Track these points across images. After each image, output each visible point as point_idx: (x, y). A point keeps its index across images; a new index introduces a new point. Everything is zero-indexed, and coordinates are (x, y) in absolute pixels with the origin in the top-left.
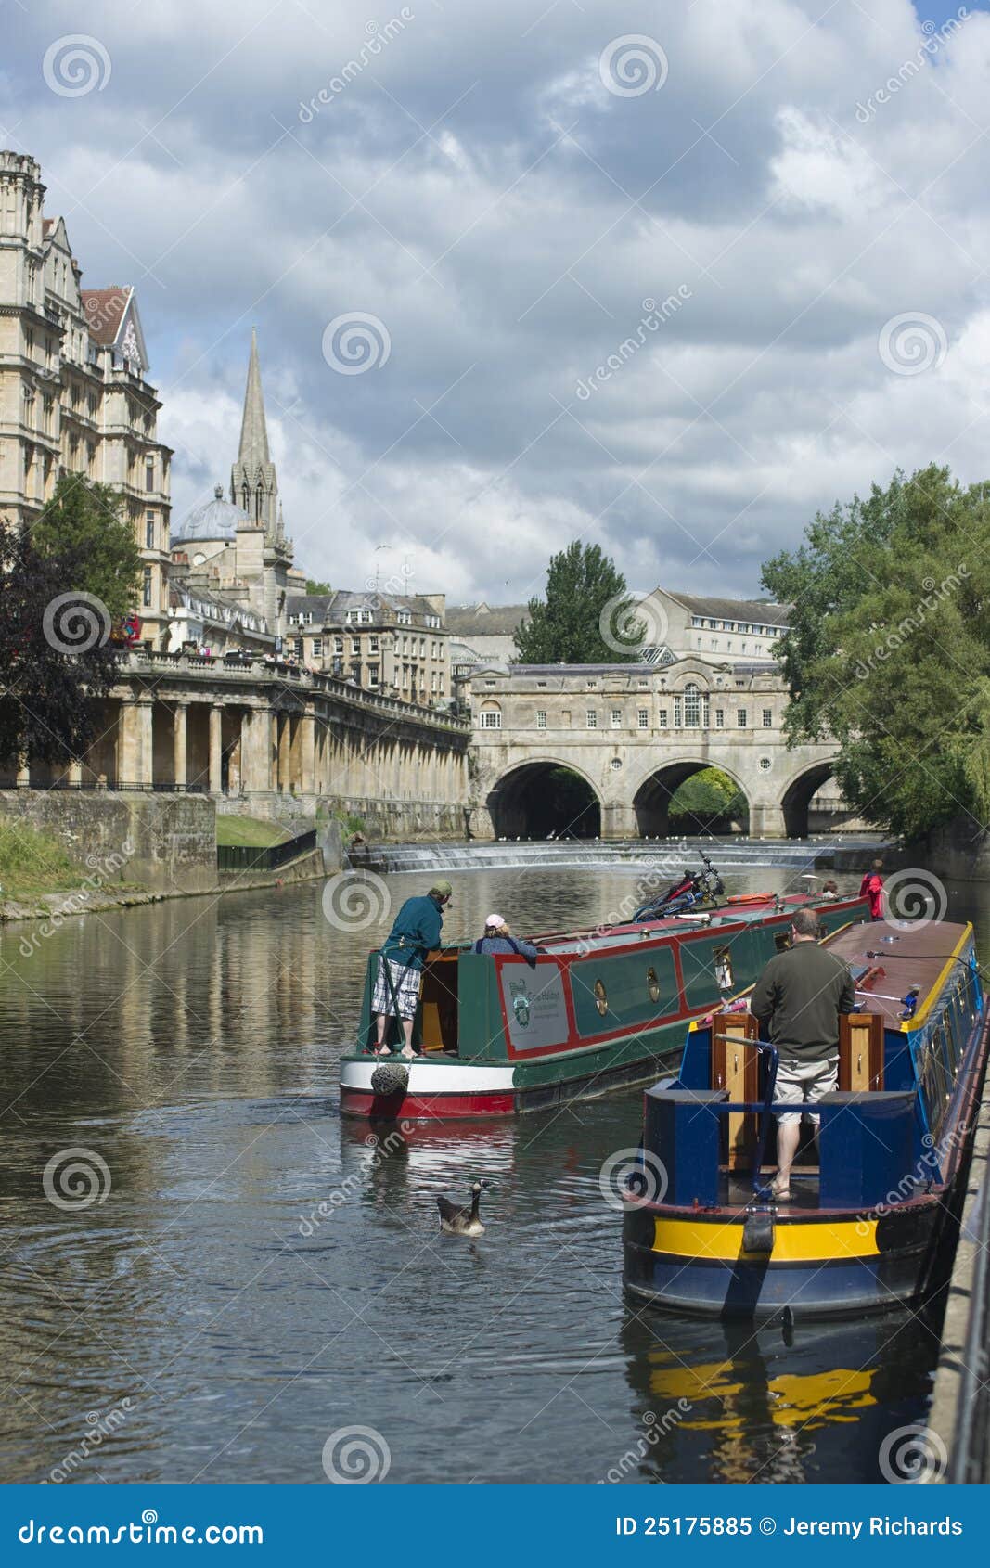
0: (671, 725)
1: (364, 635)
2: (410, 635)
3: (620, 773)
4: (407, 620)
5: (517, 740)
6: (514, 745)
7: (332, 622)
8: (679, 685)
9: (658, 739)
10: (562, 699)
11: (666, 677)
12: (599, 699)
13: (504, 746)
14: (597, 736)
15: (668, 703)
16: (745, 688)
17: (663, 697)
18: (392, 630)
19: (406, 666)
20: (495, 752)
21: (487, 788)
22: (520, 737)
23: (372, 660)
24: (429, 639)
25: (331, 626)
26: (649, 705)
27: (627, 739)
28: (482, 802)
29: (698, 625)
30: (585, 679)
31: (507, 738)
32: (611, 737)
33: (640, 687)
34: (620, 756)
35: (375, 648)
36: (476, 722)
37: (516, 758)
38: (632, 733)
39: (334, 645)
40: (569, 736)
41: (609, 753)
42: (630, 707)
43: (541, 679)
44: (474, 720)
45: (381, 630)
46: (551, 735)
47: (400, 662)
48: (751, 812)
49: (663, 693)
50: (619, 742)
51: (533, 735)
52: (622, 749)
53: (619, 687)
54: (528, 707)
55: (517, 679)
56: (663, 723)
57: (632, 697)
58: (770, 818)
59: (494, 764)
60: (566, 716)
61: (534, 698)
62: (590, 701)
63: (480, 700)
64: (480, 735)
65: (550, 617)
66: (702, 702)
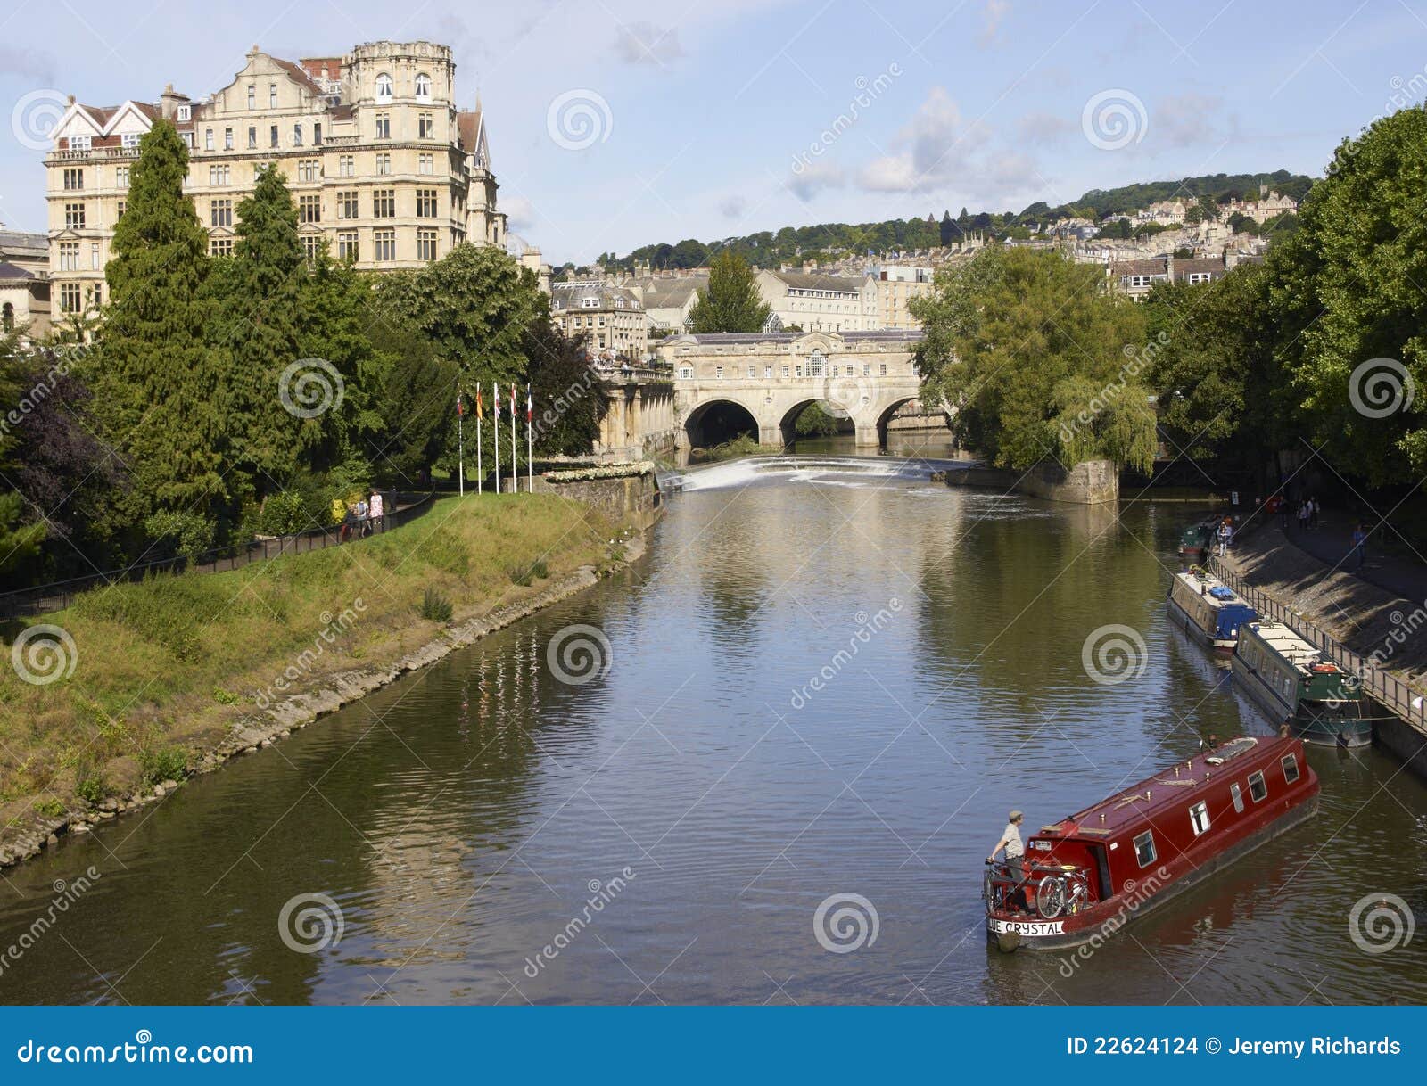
0: (804, 375)
1: (595, 316)
2: (625, 314)
3: (770, 406)
4: (620, 305)
5: (704, 386)
6: (701, 389)
7: (573, 306)
8: (809, 349)
9: (795, 385)
10: (733, 359)
11: (801, 344)
12: (757, 359)
13: (696, 390)
14: (756, 383)
15: (802, 361)
16: (852, 351)
17: (798, 358)
18: (613, 312)
19: (621, 335)
20: (690, 394)
21: (685, 416)
22: (706, 384)
23: (600, 332)
24: (634, 315)
25: (573, 310)
26: (789, 363)
27: (775, 384)
28: (682, 426)
29: (792, 293)
30: (747, 346)
31: (697, 385)
32: (764, 383)
33: (783, 351)
34: (771, 396)
35: (602, 324)
36: (677, 375)
37: (704, 398)
38: (778, 381)
39: (575, 321)
40: (737, 383)
41: (764, 393)
42: (776, 364)
43: (719, 346)
44: (676, 373)
45: (606, 312)
46: (726, 383)
47: (619, 332)
48: (857, 431)
49: (798, 355)
50: (770, 385)
51: (714, 383)
52: (772, 392)
53: (769, 352)
54: (710, 365)
55: (703, 346)
56: (800, 374)
57: (778, 358)
58: (869, 434)
59: (689, 402)
60: (736, 370)
61: (715, 359)
62: (751, 361)
63: (679, 360)
64: (678, 381)
65: (711, 299)
66: (824, 360)
